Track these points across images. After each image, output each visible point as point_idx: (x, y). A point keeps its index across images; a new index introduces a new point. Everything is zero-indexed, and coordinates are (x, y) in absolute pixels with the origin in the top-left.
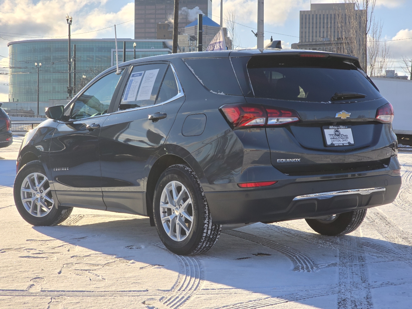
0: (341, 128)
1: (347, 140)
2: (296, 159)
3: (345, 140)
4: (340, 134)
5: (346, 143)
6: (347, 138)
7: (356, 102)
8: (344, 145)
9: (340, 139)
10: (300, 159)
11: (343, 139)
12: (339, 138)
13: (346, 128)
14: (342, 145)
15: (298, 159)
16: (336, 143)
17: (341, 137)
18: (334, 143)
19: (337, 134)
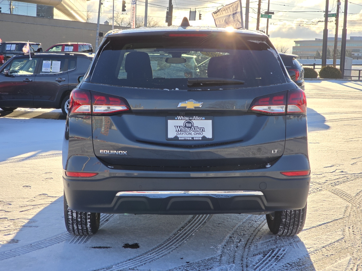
0: (194, 119)
1: (202, 134)
2: (122, 152)
3: (199, 134)
4: (193, 126)
5: (198, 137)
6: (203, 131)
7: (221, 89)
8: (195, 139)
9: (191, 132)
10: (126, 152)
11: (196, 132)
12: (189, 130)
13: (203, 120)
14: (191, 139)
15: (124, 152)
16: (182, 136)
17: (194, 129)
18: (178, 136)
19: (189, 126)
